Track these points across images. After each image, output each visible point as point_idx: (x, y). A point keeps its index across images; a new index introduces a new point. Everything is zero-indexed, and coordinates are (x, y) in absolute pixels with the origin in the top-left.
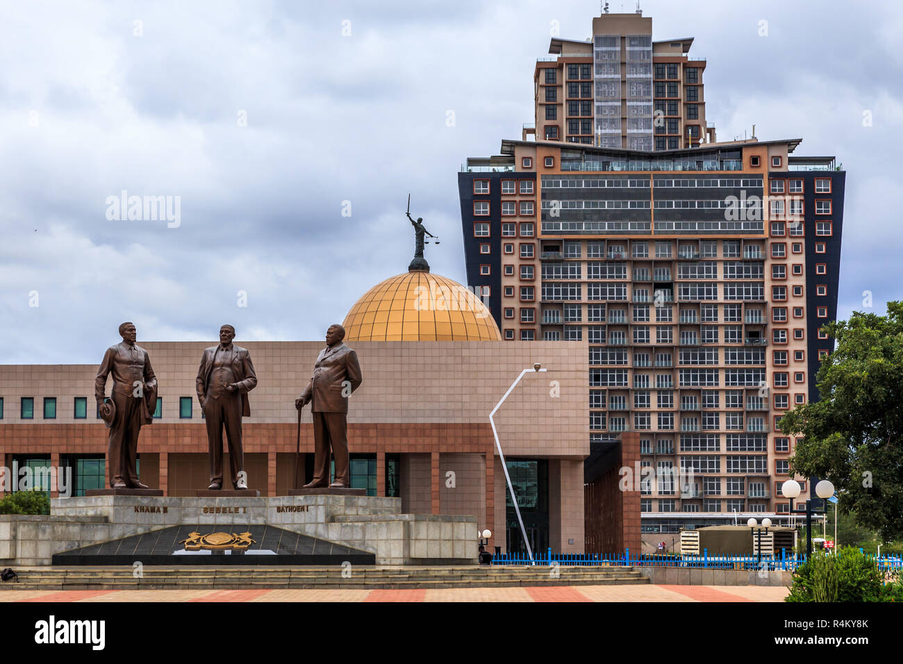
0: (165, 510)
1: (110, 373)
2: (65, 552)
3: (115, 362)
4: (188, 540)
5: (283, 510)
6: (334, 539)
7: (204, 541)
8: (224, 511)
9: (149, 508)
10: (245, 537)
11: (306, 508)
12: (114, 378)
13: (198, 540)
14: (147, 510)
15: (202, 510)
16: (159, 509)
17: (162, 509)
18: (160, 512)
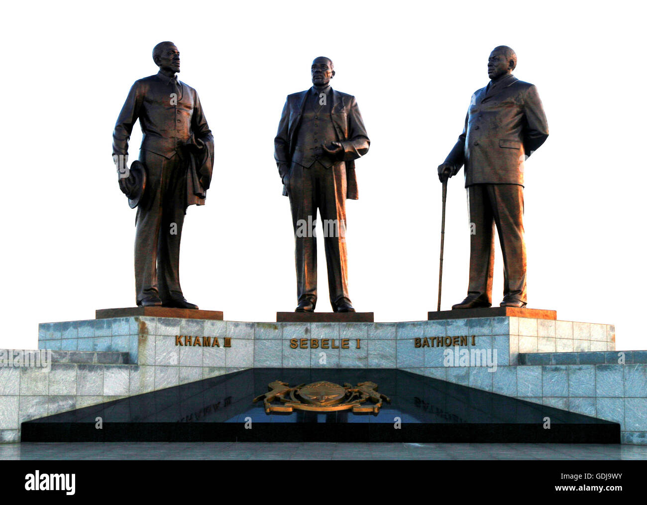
0: (228, 343)
1: (138, 122)
2: (48, 418)
3: (145, 102)
4: (269, 395)
5: (426, 343)
6: (530, 394)
7: (298, 397)
8: (325, 344)
9: (201, 340)
10: (367, 388)
11: (470, 340)
12: (144, 129)
13: (287, 394)
14: (197, 343)
15: (288, 343)
16: (216, 340)
17: (221, 342)
18: (218, 346)
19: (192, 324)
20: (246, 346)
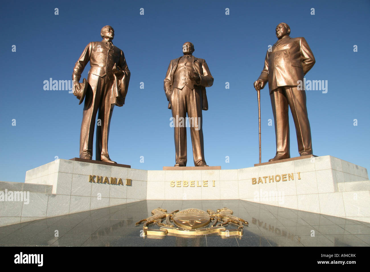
0: (130, 183)
5: (260, 181)
8: (192, 184)
9: (110, 180)
11: (296, 176)
14: (107, 181)
15: (168, 184)
16: (121, 180)
18: (123, 185)
19: (102, 168)
20: (141, 185)
